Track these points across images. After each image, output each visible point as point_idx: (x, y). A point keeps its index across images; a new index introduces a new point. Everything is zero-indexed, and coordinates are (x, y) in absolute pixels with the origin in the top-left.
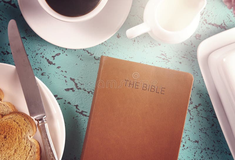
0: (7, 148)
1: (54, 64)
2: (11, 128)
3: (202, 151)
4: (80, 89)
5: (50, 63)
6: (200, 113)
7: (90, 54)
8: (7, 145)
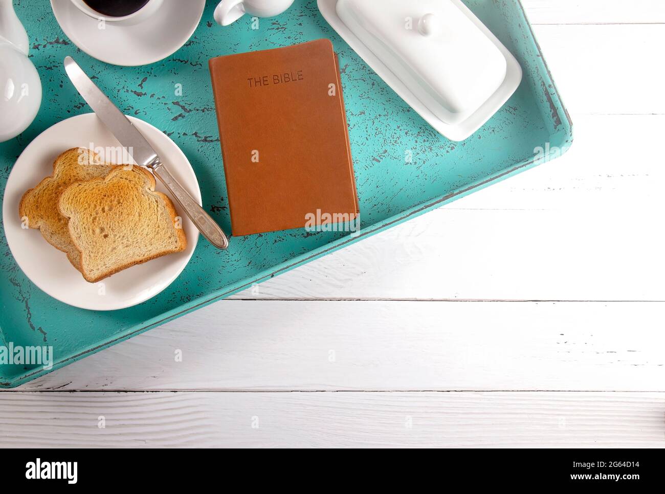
0: (127, 214)
1: (145, 94)
2: (121, 188)
3: (374, 123)
4: (190, 110)
5: (139, 95)
6: (352, 76)
7: (184, 62)
8: (125, 211)
